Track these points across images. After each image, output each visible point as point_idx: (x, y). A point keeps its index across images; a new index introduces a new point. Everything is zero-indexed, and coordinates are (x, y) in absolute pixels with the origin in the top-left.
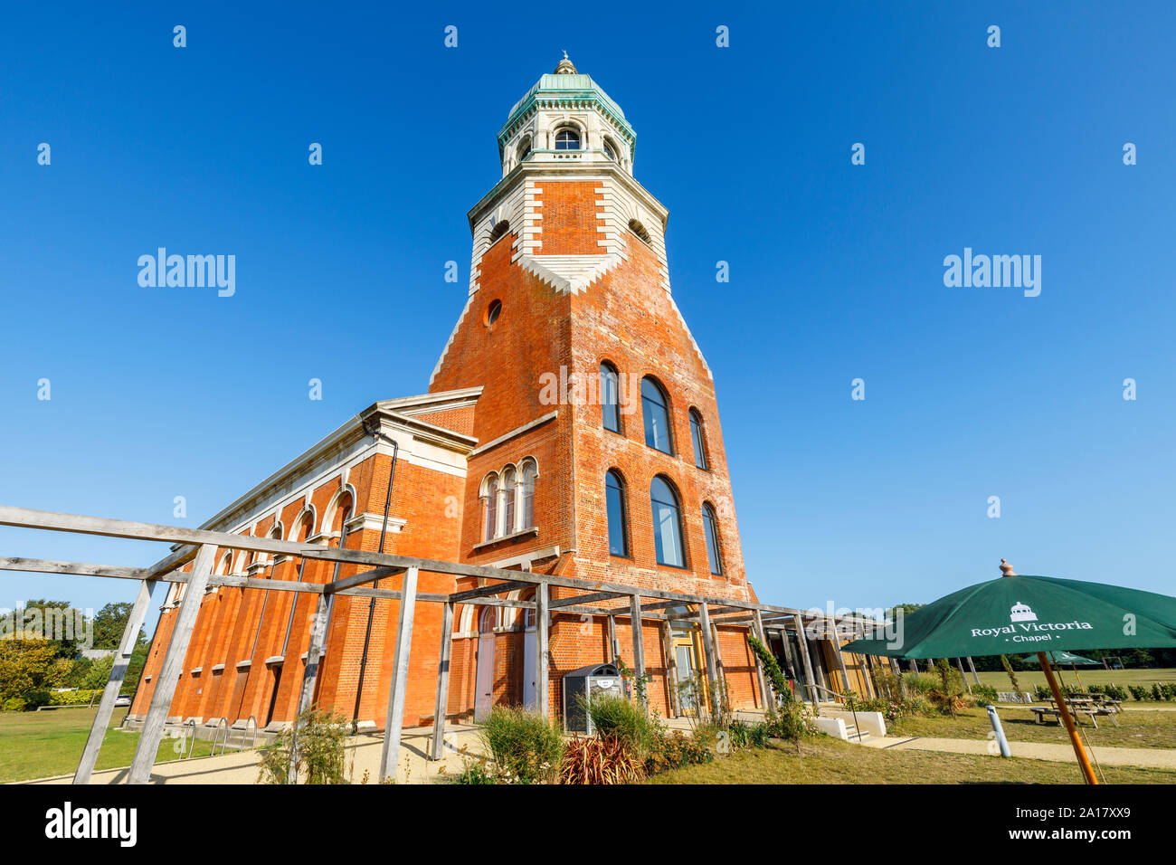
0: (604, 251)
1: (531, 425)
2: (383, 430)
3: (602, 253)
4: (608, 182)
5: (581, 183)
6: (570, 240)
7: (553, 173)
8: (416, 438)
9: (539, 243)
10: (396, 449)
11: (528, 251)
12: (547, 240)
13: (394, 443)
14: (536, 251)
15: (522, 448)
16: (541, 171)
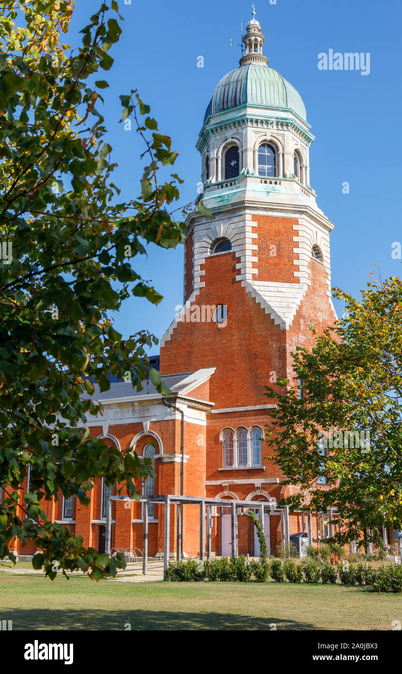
0: (297, 281)
1: (258, 407)
2: (178, 405)
3: (296, 283)
4: (303, 220)
5: (284, 219)
6: (276, 269)
7: (265, 209)
8: (188, 407)
9: (256, 271)
10: (183, 416)
11: (249, 277)
12: (260, 268)
13: (182, 412)
14: (254, 278)
15: (252, 420)
16: (256, 207)
